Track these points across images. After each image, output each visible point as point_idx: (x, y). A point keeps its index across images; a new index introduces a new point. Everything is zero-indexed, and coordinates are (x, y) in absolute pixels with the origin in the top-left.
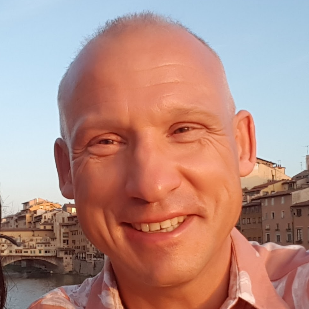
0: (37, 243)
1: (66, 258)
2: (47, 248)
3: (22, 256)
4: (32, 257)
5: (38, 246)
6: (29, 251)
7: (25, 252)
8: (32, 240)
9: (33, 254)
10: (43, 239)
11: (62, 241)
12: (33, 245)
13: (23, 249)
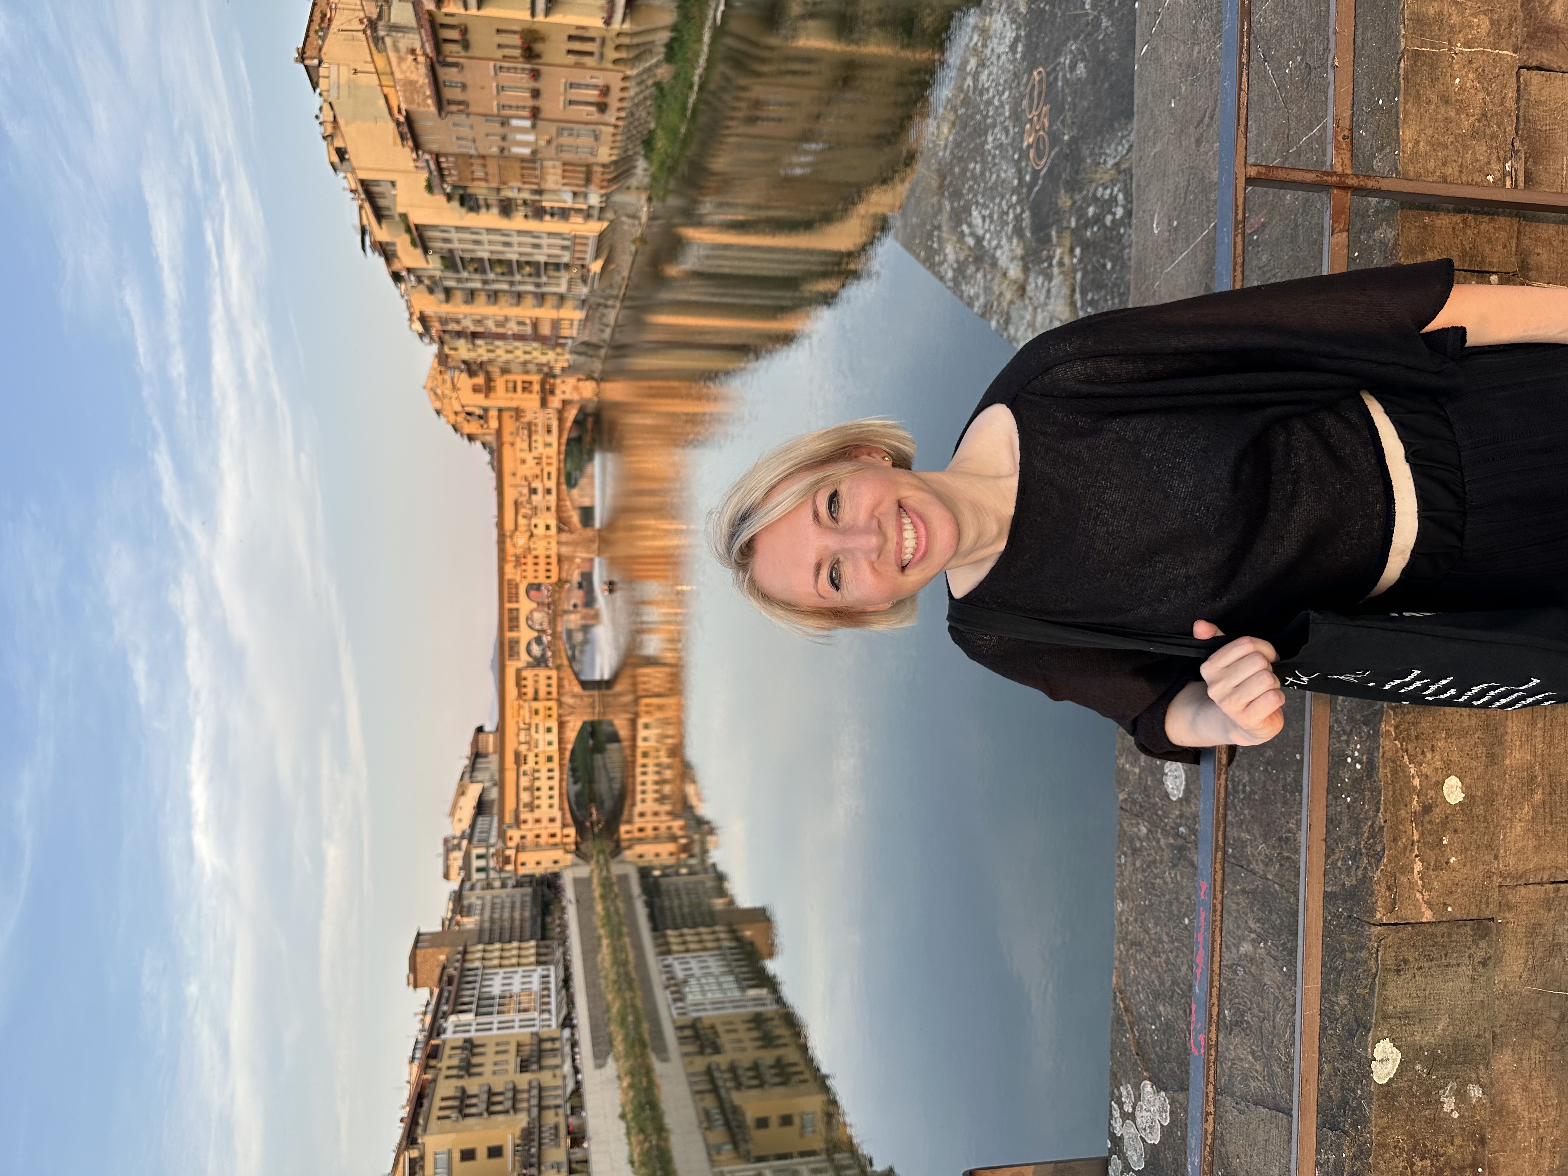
0: (530, 450)
1: (564, 392)
2: (540, 428)
3: (558, 484)
4: (559, 461)
5: (536, 447)
6: (547, 469)
7: (549, 477)
8: (523, 461)
9: (554, 461)
12: (535, 458)
13: (542, 481)
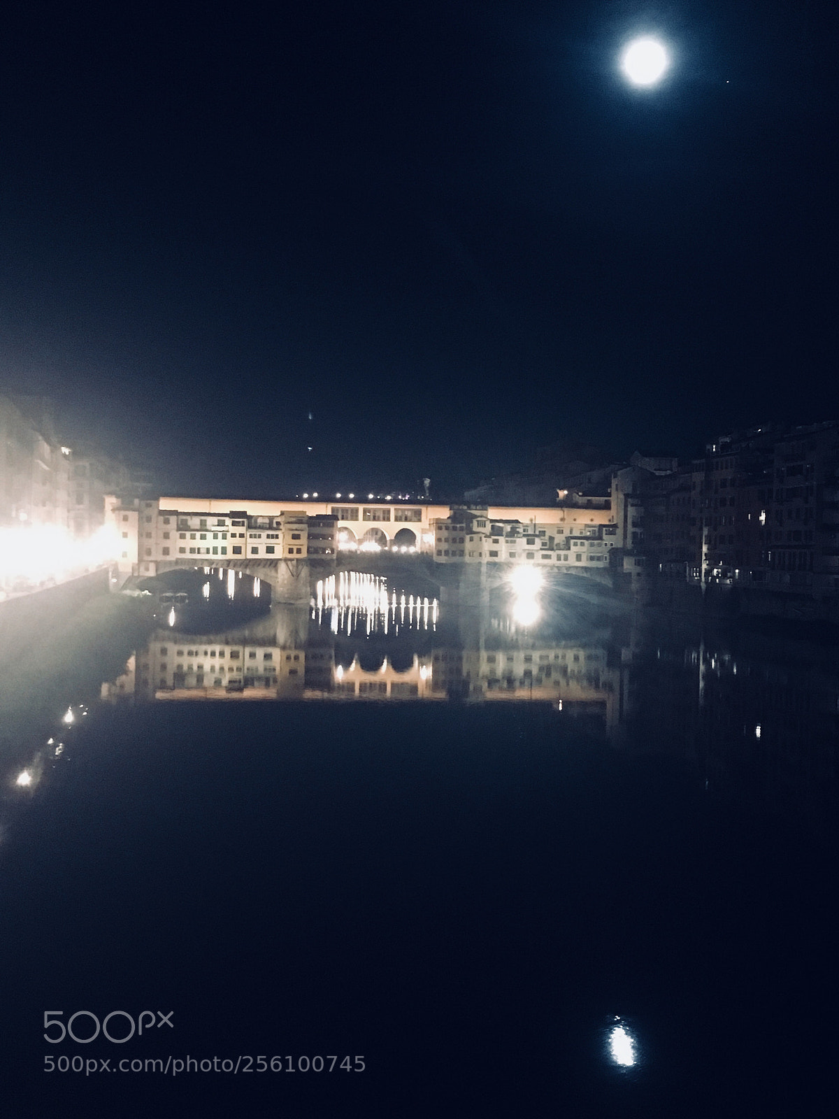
0: (572, 538)
2: (596, 550)
5: (575, 544)
6: (554, 554)
7: (545, 557)
8: (561, 532)
9: (562, 562)
10: (587, 529)
11: (629, 536)
13: (541, 549)
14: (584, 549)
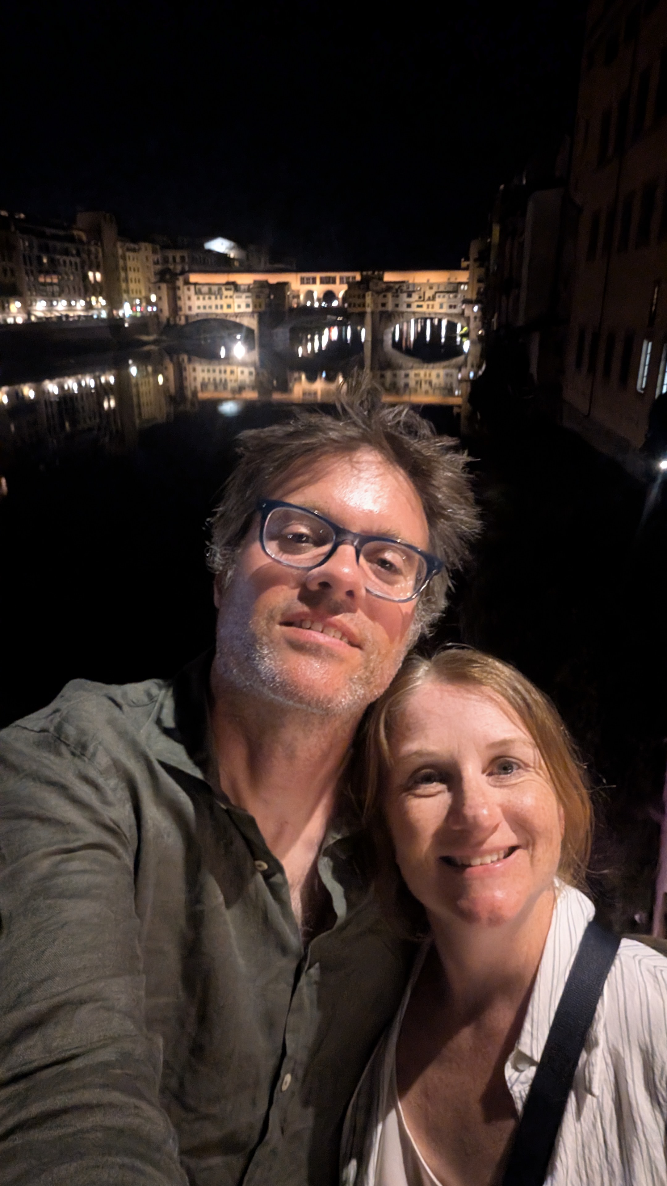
3: (414, 313)
4: (429, 314)
5: (439, 297)
6: (425, 304)
7: (419, 306)
8: (431, 288)
9: (430, 310)
10: (449, 285)
11: (475, 289)
14: (445, 300)
